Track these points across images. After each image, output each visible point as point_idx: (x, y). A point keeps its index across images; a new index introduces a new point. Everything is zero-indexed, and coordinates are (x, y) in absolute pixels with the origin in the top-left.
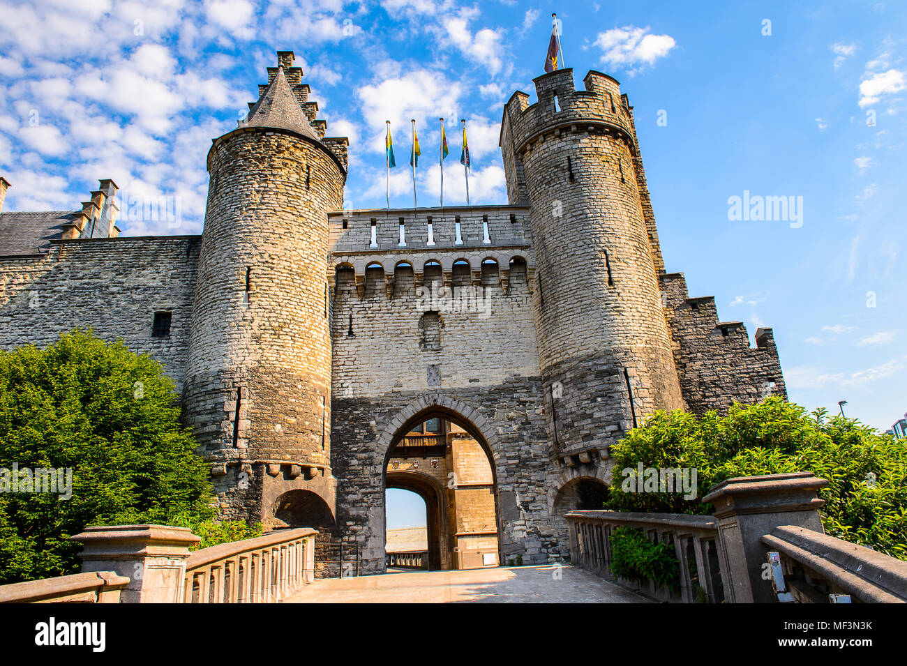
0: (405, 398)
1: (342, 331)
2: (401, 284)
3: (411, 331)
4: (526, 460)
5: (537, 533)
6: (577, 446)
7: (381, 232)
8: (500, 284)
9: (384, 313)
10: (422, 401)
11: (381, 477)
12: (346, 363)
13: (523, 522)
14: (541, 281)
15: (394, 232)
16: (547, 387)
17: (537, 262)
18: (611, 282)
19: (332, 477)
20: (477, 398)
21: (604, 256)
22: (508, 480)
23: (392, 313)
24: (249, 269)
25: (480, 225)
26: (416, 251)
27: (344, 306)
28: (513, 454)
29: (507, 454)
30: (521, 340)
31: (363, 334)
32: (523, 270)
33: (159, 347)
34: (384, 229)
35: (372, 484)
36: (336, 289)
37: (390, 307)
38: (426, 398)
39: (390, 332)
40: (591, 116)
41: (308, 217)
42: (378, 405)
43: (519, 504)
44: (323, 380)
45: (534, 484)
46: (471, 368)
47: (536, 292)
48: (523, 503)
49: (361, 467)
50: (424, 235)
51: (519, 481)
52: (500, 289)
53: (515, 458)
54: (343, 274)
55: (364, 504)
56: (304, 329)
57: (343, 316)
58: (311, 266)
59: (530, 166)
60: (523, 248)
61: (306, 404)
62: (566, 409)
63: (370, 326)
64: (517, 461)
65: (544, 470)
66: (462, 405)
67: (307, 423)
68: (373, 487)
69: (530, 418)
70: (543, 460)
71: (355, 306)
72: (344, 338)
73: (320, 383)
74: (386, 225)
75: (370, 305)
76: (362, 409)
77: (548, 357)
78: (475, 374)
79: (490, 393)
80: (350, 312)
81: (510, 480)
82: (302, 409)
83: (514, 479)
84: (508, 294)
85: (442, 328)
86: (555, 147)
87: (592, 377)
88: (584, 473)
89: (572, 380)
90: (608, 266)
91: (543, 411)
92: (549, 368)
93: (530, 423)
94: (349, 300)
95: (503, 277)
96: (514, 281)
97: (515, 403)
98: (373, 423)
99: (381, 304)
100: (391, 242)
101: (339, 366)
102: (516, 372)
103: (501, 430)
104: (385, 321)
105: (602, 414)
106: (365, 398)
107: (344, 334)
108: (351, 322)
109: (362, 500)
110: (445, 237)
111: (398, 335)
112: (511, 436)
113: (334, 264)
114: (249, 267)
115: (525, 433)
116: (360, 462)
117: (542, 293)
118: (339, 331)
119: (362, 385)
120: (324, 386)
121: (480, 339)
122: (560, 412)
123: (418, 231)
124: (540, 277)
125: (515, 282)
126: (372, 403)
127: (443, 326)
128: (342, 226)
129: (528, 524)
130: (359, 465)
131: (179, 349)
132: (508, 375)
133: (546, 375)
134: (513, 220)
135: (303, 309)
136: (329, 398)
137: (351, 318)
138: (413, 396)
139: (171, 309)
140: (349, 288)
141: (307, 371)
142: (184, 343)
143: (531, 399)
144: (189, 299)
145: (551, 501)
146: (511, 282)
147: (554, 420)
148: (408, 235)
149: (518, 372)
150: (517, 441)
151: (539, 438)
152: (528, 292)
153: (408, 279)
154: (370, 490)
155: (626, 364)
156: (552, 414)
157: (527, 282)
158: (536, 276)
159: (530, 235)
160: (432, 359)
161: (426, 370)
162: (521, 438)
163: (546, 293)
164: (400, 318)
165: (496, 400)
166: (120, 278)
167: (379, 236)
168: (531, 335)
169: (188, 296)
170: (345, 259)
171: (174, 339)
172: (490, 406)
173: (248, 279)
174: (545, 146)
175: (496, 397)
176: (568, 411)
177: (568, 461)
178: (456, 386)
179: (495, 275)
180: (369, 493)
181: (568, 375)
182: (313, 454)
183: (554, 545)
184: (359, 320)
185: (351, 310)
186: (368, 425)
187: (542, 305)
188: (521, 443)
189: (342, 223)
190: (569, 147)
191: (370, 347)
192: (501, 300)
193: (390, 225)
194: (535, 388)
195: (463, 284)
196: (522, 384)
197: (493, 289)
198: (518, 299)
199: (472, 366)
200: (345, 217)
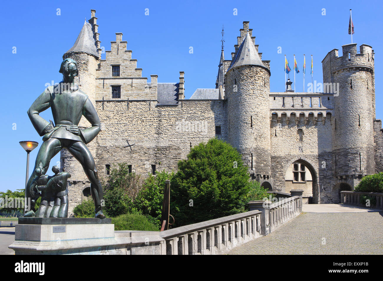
0: (292, 157)
3: (294, 135)
5: (327, 196)
6: (342, 174)
9: (286, 129)
10: (297, 158)
12: (275, 145)
13: (323, 193)
14: (336, 122)
16: (334, 155)
17: (335, 115)
18: (359, 125)
19: (272, 178)
20: (313, 157)
21: (358, 116)
22: (320, 182)
23: (288, 129)
24: (251, 117)
25: (318, 101)
26: (297, 109)
27: (273, 126)
32: (331, 116)
33: (218, 138)
34: (287, 101)
35: (282, 181)
36: (272, 121)
37: (288, 127)
39: (288, 135)
40: (361, 64)
42: (284, 158)
43: (323, 188)
44: (270, 150)
45: (327, 183)
47: (333, 125)
48: (324, 188)
50: (300, 103)
51: (323, 182)
52: (322, 123)
54: (274, 116)
55: (280, 186)
57: (273, 130)
59: (336, 79)
60: (331, 109)
61: (267, 158)
63: (282, 133)
65: (331, 179)
66: (308, 159)
69: (328, 164)
70: (330, 177)
71: (277, 126)
72: (274, 137)
73: (269, 152)
74: (288, 99)
77: (336, 146)
78: (313, 150)
82: (267, 160)
83: (322, 181)
84: (324, 125)
86: (347, 75)
90: (359, 120)
91: (332, 162)
92: (335, 150)
93: (328, 166)
94: (275, 124)
95: (323, 119)
99: (285, 126)
100: (289, 106)
103: (319, 167)
104: (286, 132)
105: (351, 165)
108: (276, 132)
110: (306, 104)
111: (290, 137)
112: (322, 169)
113: (272, 113)
115: (326, 169)
118: (272, 135)
121: (315, 139)
122: (338, 163)
123: (298, 102)
124: (336, 120)
125: (327, 120)
126: (282, 157)
127: (304, 134)
128: (273, 99)
129: (325, 194)
130: (279, 175)
131: (225, 138)
132: (322, 151)
133: (334, 152)
134: (329, 99)
136: (271, 156)
137: (276, 130)
138: (294, 156)
139: (220, 125)
140: (275, 120)
141: (267, 148)
142: (226, 137)
143: (329, 159)
144: (225, 122)
145: (332, 188)
146: (325, 120)
147: (336, 166)
148: (295, 103)
149: (325, 150)
150: (323, 171)
151: (330, 170)
152: (331, 124)
153: (294, 118)
155: (360, 151)
156: (335, 164)
157: (331, 121)
158: (334, 119)
159: (334, 105)
160: (300, 145)
161: (298, 148)
163: (337, 126)
164: (291, 131)
165: (318, 158)
166: (203, 114)
167: (285, 103)
168: (330, 139)
169: (225, 121)
170: (275, 111)
171: (223, 135)
172: (316, 160)
173: (251, 120)
176: (341, 164)
177: (339, 178)
178: (307, 154)
179: (321, 118)
180: (282, 183)
183: (331, 199)
184: (278, 131)
185: (275, 127)
186: (281, 164)
187: (336, 130)
188: (325, 171)
190: (352, 75)
191: (282, 140)
192: (322, 127)
193: (289, 99)
194: (330, 155)
195: (310, 120)
196: (326, 154)
197: (320, 123)
198: (327, 126)
199: (311, 148)
200: (274, 96)
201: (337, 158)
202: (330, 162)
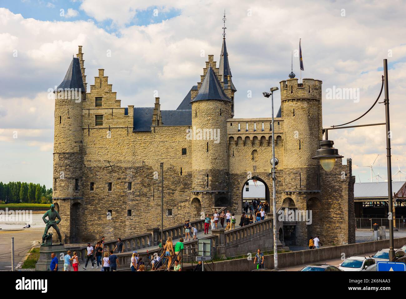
1: (231, 155)
2: (246, 142)
6: (287, 190)
7: (241, 128)
9: (242, 150)
12: (232, 164)
15: (245, 127)
17: (284, 138)
18: (300, 149)
19: (229, 193)
20: (266, 175)
21: (299, 141)
22: (272, 196)
23: (244, 150)
24: (208, 143)
26: (251, 134)
27: (231, 148)
33: (184, 158)
36: (229, 143)
38: (253, 174)
40: (301, 96)
45: (278, 197)
49: (236, 191)
54: (231, 139)
57: (231, 151)
60: (281, 133)
63: (239, 154)
65: (281, 194)
66: (262, 176)
67: (223, 182)
70: (281, 192)
72: (232, 157)
73: (226, 171)
75: (238, 148)
76: (236, 176)
78: (266, 168)
79: (268, 174)
84: (276, 146)
85: (258, 155)
86: (290, 104)
87: (292, 174)
88: (289, 196)
89: (288, 174)
90: (300, 144)
91: (283, 179)
92: (284, 169)
94: (233, 146)
96: (278, 142)
98: (239, 180)
99: (241, 148)
100: (244, 130)
104: (242, 153)
105: (294, 183)
106: (237, 174)
109: (236, 199)
110: (259, 129)
111: (246, 157)
113: (229, 137)
114: (208, 142)
119: (236, 170)
121: (267, 159)
123: (251, 127)
128: (230, 125)
131: (190, 159)
134: (279, 124)
139: (186, 148)
140: (233, 143)
143: (280, 176)
144: (191, 145)
145: (282, 202)
148: (249, 128)
151: (281, 186)
152: (282, 145)
153: (249, 140)
154: (239, 197)
155: (300, 172)
157: (282, 142)
158: (284, 141)
159: (283, 129)
160: (255, 164)
161: (253, 167)
164: (247, 152)
166: (172, 138)
170: (231, 135)
171: (188, 156)
173: (208, 146)
174: (288, 103)
177: (286, 193)
181: (287, 172)
184: (235, 152)
185: (233, 149)
190: (294, 106)
191: (238, 160)
194: (281, 173)
195: (264, 142)
196: (278, 172)
198: (279, 147)
199: (265, 166)
200: (231, 122)
202: (281, 179)
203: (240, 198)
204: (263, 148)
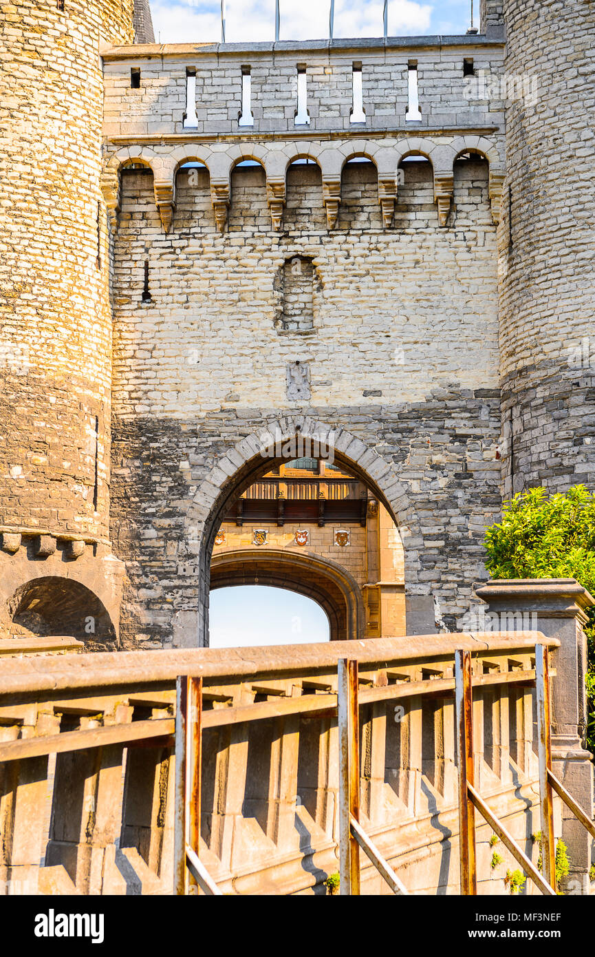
0: (242, 422)
1: (130, 293)
2: (242, 201)
3: (259, 295)
4: (459, 541)
7: (205, 97)
8: (436, 204)
9: (210, 260)
10: (274, 429)
11: (197, 560)
12: (139, 354)
14: (511, 203)
15: (231, 97)
16: (504, 410)
17: (509, 163)
19: (110, 558)
20: (376, 426)
22: (423, 576)
23: (225, 260)
25: (399, 84)
26: (273, 138)
27: (134, 244)
28: (435, 530)
29: (425, 531)
30: (466, 318)
31: (170, 299)
32: (481, 176)
34: (211, 90)
35: (181, 572)
36: (118, 211)
37: (221, 248)
38: (283, 422)
39: (220, 296)
41: (61, 68)
42: (194, 433)
43: (437, 618)
44: (94, 387)
45: (469, 585)
46: (367, 369)
47: (502, 225)
48: (446, 616)
49: (162, 543)
50: (290, 103)
51: (443, 578)
52: (434, 215)
53: (437, 537)
54: (132, 179)
55: (166, 606)
56: (58, 294)
57: (131, 264)
58: (69, 170)
60: (483, 132)
61: (64, 431)
62: (531, 454)
63: (183, 284)
64: (442, 543)
66: (347, 437)
67: (66, 464)
68: (183, 577)
69: (471, 467)
71: (155, 244)
72: (134, 305)
73: (89, 392)
74: (216, 82)
75: (183, 243)
76: (166, 439)
77: (512, 354)
78: (375, 381)
79: (401, 417)
80: (146, 257)
81: (425, 575)
82: (56, 440)
83: (433, 575)
84: (448, 226)
85: (318, 290)
87: (580, 399)
89: (545, 402)
91: (498, 456)
92: (510, 376)
93: (471, 476)
94: (144, 231)
95: (439, 192)
96: (462, 197)
97: (446, 438)
99: (204, 242)
100: (225, 117)
101: (126, 358)
102: (453, 379)
103: (415, 487)
104: (211, 275)
105: (590, 468)
106: (171, 420)
107: (134, 298)
108: (147, 275)
109: (163, 600)
110: (329, 108)
111: (234, 303)
112: (433, 498)
113: (115, 162)
115: (460, 493)
116: (161, 534)
117: (511, 228)
118: (125, 292)
119: (165, 395)
120: (97, 396)
121: (389, 315)
122: (522, 458)
123: (278, 95)
124: (511, 195)
125: (466, 199)
126: (184, 429)
127: (321, 287)
128: (129, 83)
130: (159, 538)
132: (436, 386)
133: (506, 387)
134: (468, 70)
135: (57, 255)
136: (106, 420)
137: (147, 268)
138: (259, 420)
140: (143, 209)
141: (66, 371)
143: (477, 431)
146: (457, 200)
147: (512, 474)
148: (258, 104)
149: (453, 380)
150: (444, 507)
151: (485, 503)
152: (489, 221)
153: (257, 190)
154: (177, 582)
156: (509, 460)
157: (489, 201)
158: (505, 190)
159: (499, 105)
160: (296, 349)
161: (283, 371)
162: (452, 502)
163: (517, 228)
164: (241, 269)
165: (411, 430)
167: (202, 104)
168: (487, 309)
170: (134, 152)
172: (399, 441)
175: (412, 424)
176: (535, 458)
178: (339, 403)
179: (426, 185)
180: (176, 587)
181: (540, 393)
182: (78, 519)
184: (162, 272)
185: (147, 251)
186: (176, 468)
187: (510, 252)
188: (451, 512)
189: (129, 76)
191: (183, 325)
192: (433, 237)
193: (224, 81)
194: (485, 411)
195: (363, 202)
196: (463, 403)
197: (420, 215)
198: (468, 235)
199: (370, 366)
200: (136, 64)
201: (517, 426)
202: (487, 455)
203: (189, 592)
204: (358, 246)
